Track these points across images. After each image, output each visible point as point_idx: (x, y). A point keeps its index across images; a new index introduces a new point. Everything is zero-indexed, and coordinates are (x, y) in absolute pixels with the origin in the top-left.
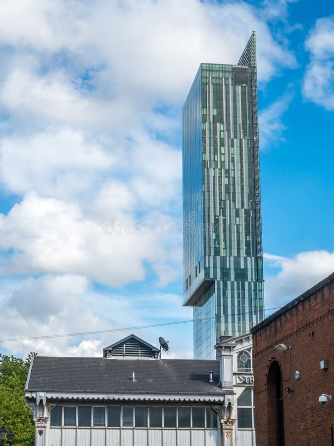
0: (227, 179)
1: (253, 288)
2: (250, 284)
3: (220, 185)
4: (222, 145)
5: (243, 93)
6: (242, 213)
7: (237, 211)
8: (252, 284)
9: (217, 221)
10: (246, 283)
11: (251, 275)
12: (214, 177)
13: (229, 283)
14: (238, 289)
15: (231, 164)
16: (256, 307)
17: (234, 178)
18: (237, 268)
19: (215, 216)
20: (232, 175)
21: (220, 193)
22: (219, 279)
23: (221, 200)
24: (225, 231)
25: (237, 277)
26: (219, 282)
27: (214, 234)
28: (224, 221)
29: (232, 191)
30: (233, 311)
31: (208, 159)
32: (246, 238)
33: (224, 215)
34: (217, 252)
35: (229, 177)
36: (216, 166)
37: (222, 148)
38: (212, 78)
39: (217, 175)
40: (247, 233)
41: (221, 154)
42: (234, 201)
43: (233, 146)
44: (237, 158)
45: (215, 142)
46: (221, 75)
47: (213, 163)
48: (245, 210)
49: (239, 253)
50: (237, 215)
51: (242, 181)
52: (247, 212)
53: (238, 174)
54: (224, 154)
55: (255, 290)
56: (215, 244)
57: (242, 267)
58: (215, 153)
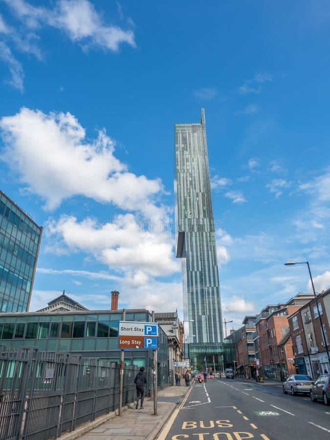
0: (190, 178)
1: (208, 235)
2: (206, 233)
3: (187, 181)
4: (187, 161)
5: (198, 137)
6: (200, 195)
7: (197, 194)
8: (208, 234)
9: (185, 200)
10: (204, 233)
11: (207, 228)
12: (183, 177)
13: (194, 233)
14: (199, 236)
15: (193, 171)
16: (210, 246)
17: (195, 177)
18: (198, 225)
19: (184, 197)
20: (193, 175)
21: (187, 185)
22: (187, 231)
23: (187, 189)
24: (190, 205)
25: (199, 230)
26: (187, 233)
27: (184, 207)
28: (190, 199)
29: (193, 184)
30: (197, 249)
31: (179, 168)
32: (203, 208)
33: (190, 196)
34: (186, 217)
35: (192, 177)
36: (184, 172)
37: (187, 163)
38: (181, 130)
39: (185, 176)
40: (204, 205)
41: (187, 165)
42: (195, 188)
43: (193, 161)
44: (196, 167)
45: (184, 160)
46: (186, 129)
47: (182, 170)
48: (202, 193)
49: (199, 216)
50: (197, 196)
51: (199, 178)
52: (203, 195)
53: (196, 175)
54: (189, 166)
55: (210, 236)
56: (185, 212)
57: (201, 224)
58: (184, 165)
